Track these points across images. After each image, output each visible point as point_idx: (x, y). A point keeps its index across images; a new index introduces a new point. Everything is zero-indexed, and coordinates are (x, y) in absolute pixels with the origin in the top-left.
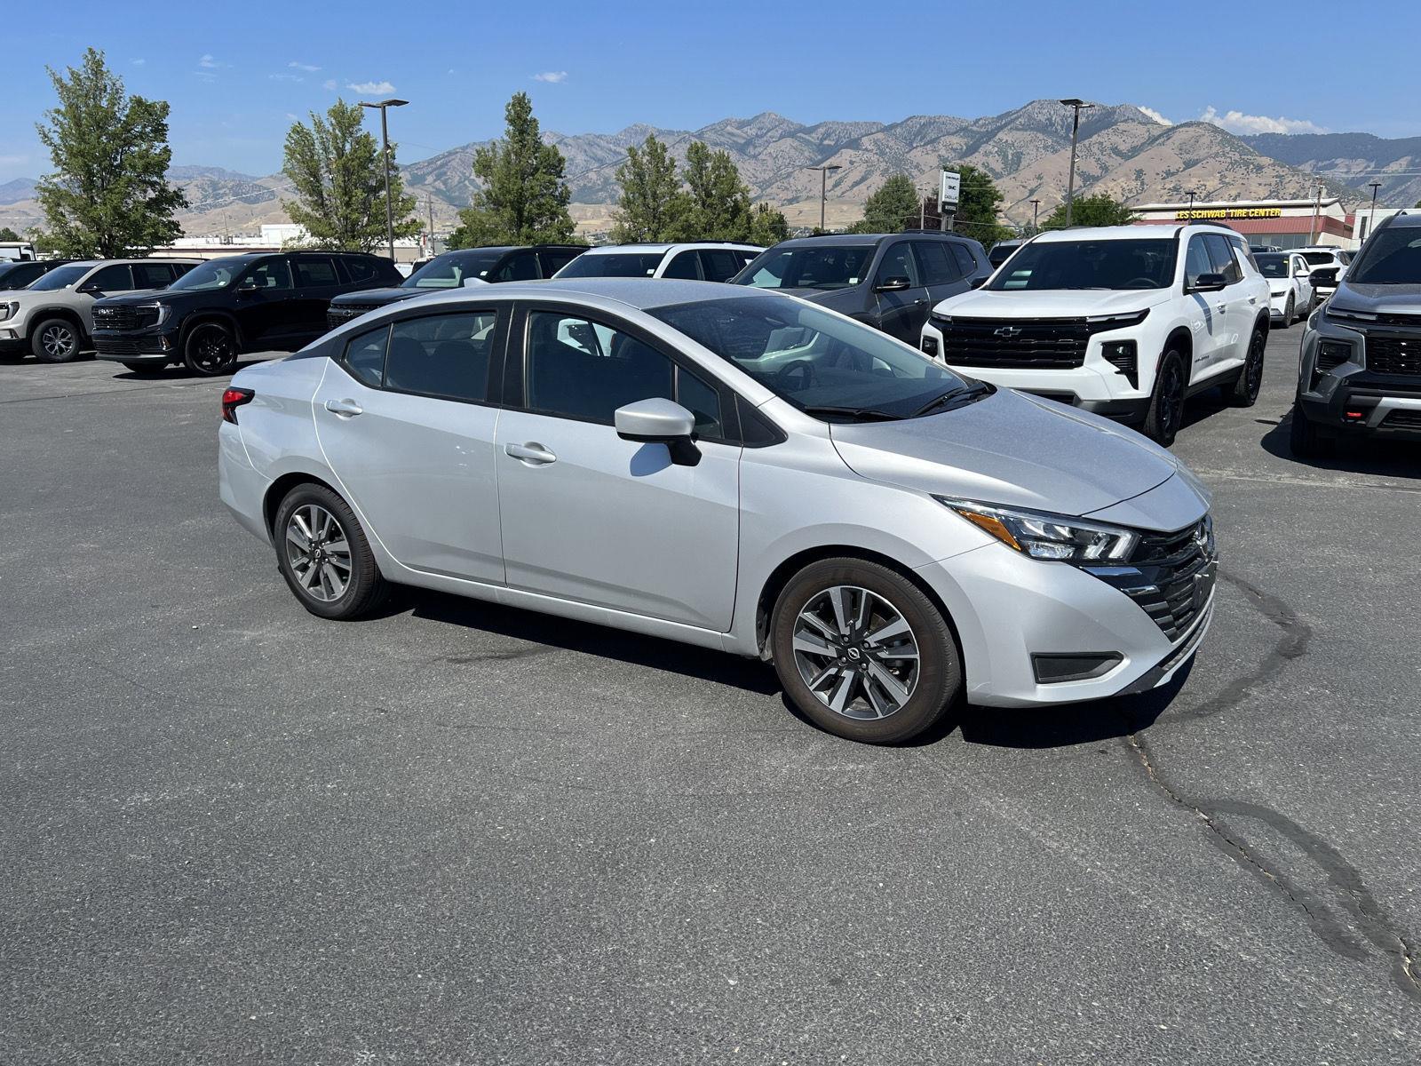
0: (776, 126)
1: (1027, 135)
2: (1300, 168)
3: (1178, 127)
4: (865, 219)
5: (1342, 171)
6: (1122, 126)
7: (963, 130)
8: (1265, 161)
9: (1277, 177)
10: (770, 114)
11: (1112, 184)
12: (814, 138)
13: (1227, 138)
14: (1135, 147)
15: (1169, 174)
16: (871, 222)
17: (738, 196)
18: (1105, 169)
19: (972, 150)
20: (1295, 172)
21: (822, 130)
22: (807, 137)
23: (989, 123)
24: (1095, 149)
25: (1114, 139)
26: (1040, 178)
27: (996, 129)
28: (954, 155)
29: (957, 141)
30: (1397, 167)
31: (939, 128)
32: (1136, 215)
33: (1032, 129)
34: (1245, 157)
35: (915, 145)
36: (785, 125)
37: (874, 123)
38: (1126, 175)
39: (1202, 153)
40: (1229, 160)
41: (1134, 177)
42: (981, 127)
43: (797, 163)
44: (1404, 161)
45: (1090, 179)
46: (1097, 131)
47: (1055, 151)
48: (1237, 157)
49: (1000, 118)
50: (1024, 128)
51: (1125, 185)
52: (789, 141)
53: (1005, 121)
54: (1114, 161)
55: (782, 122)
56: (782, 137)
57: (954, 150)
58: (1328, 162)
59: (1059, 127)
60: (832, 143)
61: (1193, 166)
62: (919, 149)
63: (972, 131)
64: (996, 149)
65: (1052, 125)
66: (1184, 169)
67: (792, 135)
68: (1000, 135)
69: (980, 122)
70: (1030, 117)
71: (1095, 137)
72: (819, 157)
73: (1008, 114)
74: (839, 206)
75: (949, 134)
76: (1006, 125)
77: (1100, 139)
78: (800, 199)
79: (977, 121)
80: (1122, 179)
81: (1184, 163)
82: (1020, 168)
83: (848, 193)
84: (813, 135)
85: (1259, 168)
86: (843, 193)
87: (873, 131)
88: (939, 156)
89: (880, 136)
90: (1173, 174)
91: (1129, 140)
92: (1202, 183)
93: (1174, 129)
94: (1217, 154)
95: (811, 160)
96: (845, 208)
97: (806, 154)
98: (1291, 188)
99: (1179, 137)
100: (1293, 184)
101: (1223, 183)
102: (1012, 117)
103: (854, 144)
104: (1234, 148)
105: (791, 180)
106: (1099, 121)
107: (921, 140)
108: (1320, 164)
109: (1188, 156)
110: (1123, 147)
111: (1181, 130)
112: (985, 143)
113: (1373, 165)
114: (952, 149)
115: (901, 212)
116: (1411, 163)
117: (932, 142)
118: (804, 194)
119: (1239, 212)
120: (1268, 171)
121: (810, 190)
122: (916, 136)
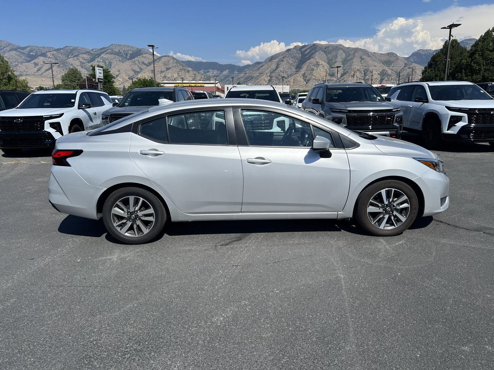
0: (7, 46)
1: (113, 56)
2: (200, 72)
3: (162, 57)
4: (61, 83)
5: (211, 73)
6: (144, 55)
7: (88, 53)
8: (190, 69)
9: (194, 74)
10: (4, 41)
11: (144, 74)
12: (26, 51)
13: (177, 61)
14: (150, 62)
15: (162, 72)
16: (65, 85)
17: (10, 73)
18: (141, 69)
19: (92, 60)
20: (199, 73)
21: (28, 49)
22: (22, 51)
23: (97, 51)
24: (137, 62)
25: (143, 59)
26: (119, 71)
27: (100, 53)
28: (86, 61)
29: (86, 56)
30: (226, 72)
31: (78, 51)
32: (162, 85)
33: (114, 54)
34: (184, 68)
35: (69, 57)
36: (12, 46)
37: (51, 47)
38: (148, 71)
39: (171, 66)
40: (179, 68)
41: (151, 72)
42: (95, 52)
43: (19, 61)
44: (227, 71)
45: (136, 72)
46: (136, 56)
47: (123, 62)
48: (181, 67)
49: (102, 49)
50: (111, 53)
51: (148, 75)
52: (14, 52)
53: (103, 50)
54: (143, 67)
55: (10, 44)
56: (10, 50)
57: (86, 60)
58: (207, 70)
59: (123, 54)
60: (34, 54)
61: (169, 70)
62: (71, 58)
63: (91, 53)
64: (102, 60)
65: (121, 53)
66: (166, 71)
67: (15, 49)
68: (102, 55)
69: (94, 50)
70: (112, 50)
71: (136, 58)
72: (29, 59)
73: (104, 48)
74: (41, 78)
75: (82, 53)
76: (104, 52)
77: (138, 59)
78: (23, 75)
79: (93, 50)
80: (147, 73)
81: (166, 68)
82: (112, 67)
83: (44, 73)
84: (25, 50)
85: (188, 71)
86: (42, 74)
87: (51, 50)
88: (80, 61)
89: (54, 52)
90: (163, 72)
91: (147, 60)
92: (172, 75)
93: (161, 57)
94: (175, 66)
95: (25, 60)
96: (44, 79)
97: (23, 57)
98: (199, 78)
99: (164, 60)
100: (199, 77)
101: (179, 75)
102: (106, 49)
103: (44, 55)
104: (180, 65)
105: (18, 67)
106: (137, 53)
107: (72, 55)
108: (205, 71)
109: (167, 66)
110: (145, 62)
111: (163, 58)
112: (97, 58)
113: (219, 72)
114: (85, 59)
115: (76, 81)
116: (229, 72)
117: (76, 56)
118: (25, 73)
119: (193, 85)
120: (191, 73)
121: (27, 72)
122: (69, 53)
